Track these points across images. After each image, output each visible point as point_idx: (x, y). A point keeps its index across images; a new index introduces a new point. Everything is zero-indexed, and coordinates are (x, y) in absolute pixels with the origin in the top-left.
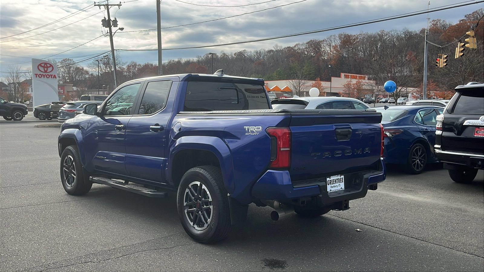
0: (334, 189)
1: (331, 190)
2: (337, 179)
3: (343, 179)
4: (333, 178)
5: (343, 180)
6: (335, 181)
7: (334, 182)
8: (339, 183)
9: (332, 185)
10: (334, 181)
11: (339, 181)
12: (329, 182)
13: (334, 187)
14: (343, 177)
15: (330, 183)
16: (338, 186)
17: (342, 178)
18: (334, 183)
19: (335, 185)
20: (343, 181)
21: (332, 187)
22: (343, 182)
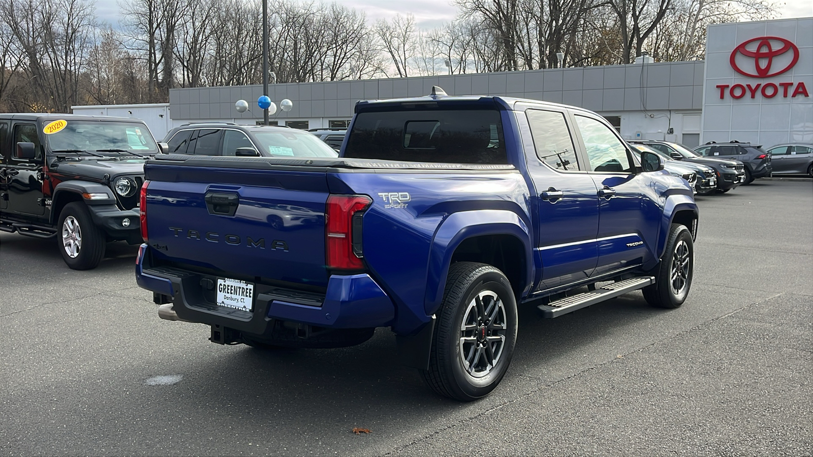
0: (229, 303)
1: (223, 302)
2: (240, 288)
3: (252, 292)
4: (229, 282)
5: (250, 293)
6: (235, 290)
7: (232, 290)
8: (243, 297)
9: (229, 295)
10: (233, 288)
11: (243, 292)
12: (222, 287)
13: (232, 299)
14: (251, 287)
15: (224, 289)
16: (239, 300)
17: (250, 290)
18: (233, 292)
19: (234, 296)
20: (251, 295)
21: (226, 298)
22: (250, 297)
